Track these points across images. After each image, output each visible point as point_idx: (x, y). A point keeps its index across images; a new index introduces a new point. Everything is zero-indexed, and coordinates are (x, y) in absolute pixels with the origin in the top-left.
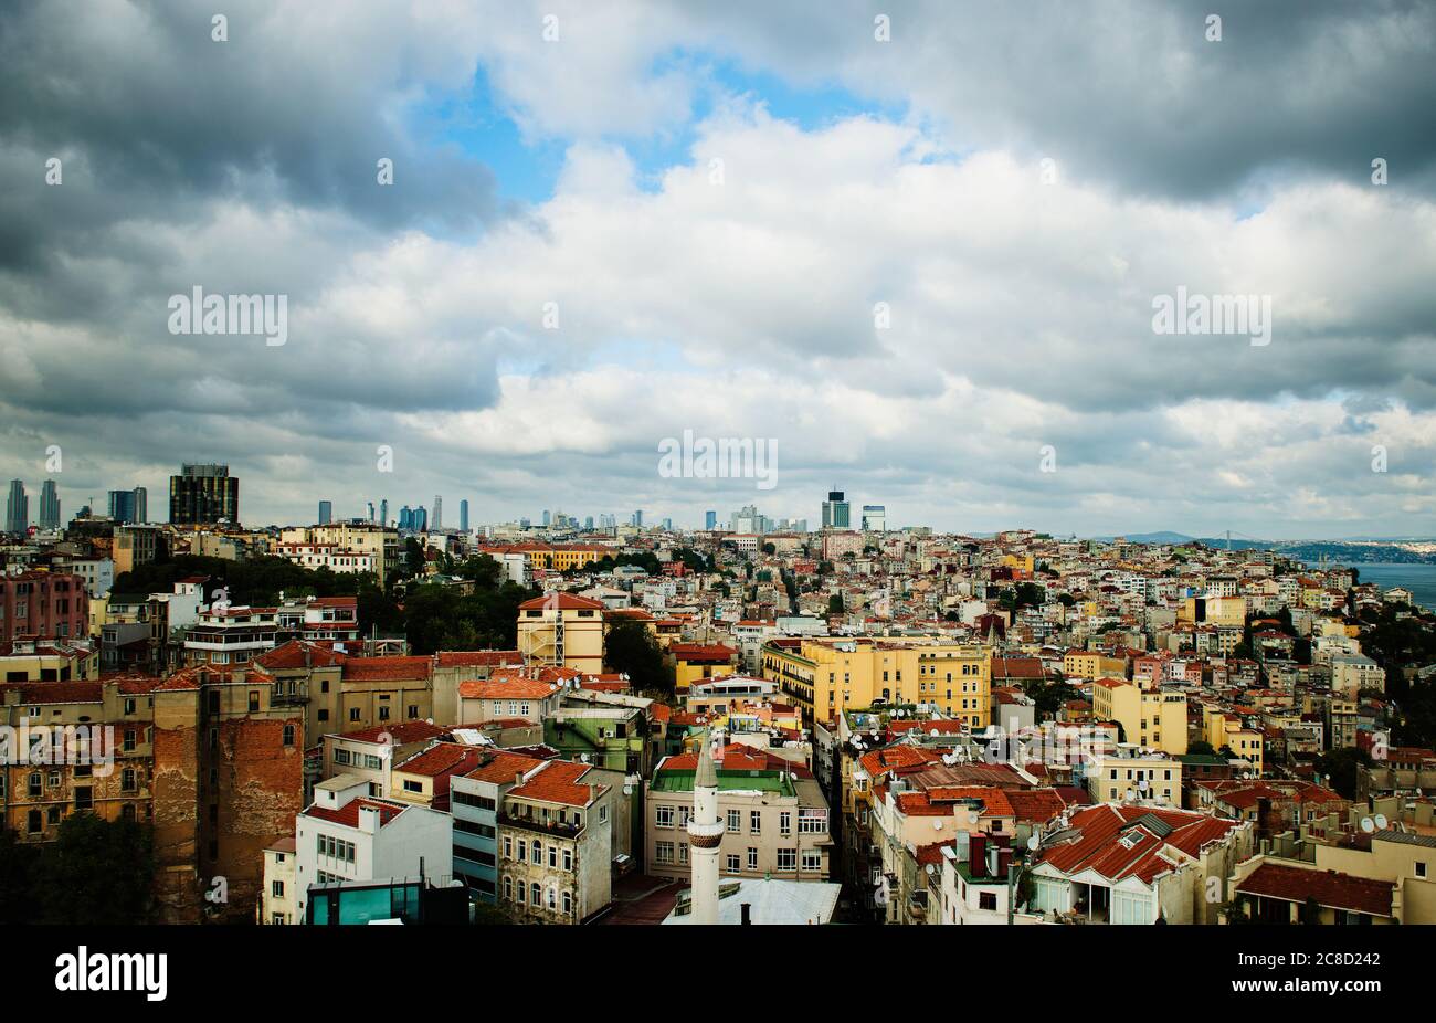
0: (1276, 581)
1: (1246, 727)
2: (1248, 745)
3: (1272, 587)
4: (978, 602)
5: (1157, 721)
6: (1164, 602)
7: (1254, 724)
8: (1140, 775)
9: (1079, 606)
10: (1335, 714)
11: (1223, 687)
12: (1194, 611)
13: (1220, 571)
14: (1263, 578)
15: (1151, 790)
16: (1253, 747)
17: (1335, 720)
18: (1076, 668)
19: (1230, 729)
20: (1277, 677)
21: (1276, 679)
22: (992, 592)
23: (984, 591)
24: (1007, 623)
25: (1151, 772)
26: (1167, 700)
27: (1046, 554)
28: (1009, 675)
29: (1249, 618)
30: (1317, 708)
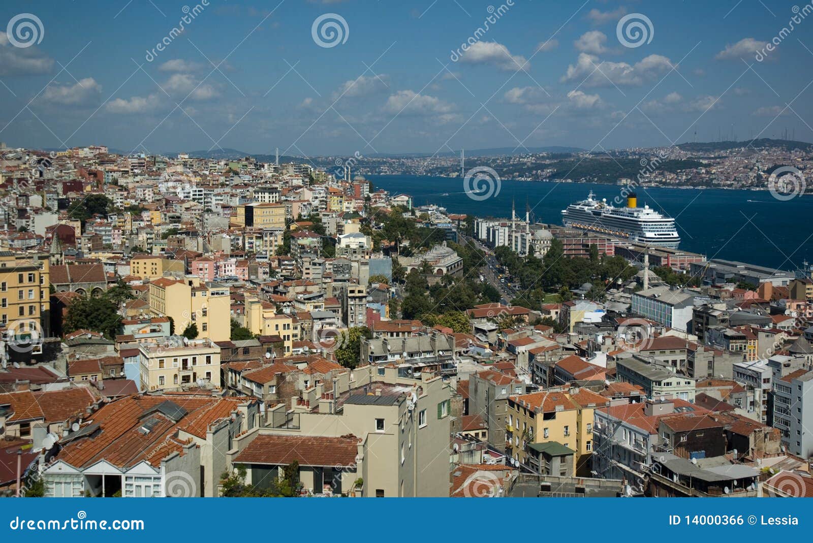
0: (311, 190)
1: (280, 312)
2: (281, 327)
3: (308, 195)
4: (49, 213)
5: (205, 313)
6: (220, 210)
7: (287, 311)
8: (185, 362)
9: (145, 215)
10: (350, 297)
11: (265, 280)
12: (244, 217)
13: (266, 182)
14: (300, 187)
15: (195, 374)
16: (284, 329)
17: (351, 302)
18: (142, 270)
19: (266, 315)
20: (309, 269)
21: (308, 271)
22: (62, 204)
23: (56, 203)
24: (78, 232)
25: (194, 359)
26: (213, 294)
27: (116, 168)
28: (72, 281)
29: (288, 222)
30: (337, 293)
